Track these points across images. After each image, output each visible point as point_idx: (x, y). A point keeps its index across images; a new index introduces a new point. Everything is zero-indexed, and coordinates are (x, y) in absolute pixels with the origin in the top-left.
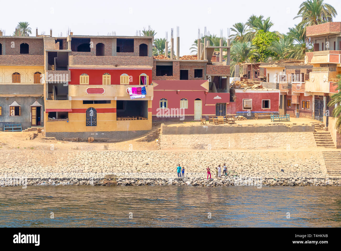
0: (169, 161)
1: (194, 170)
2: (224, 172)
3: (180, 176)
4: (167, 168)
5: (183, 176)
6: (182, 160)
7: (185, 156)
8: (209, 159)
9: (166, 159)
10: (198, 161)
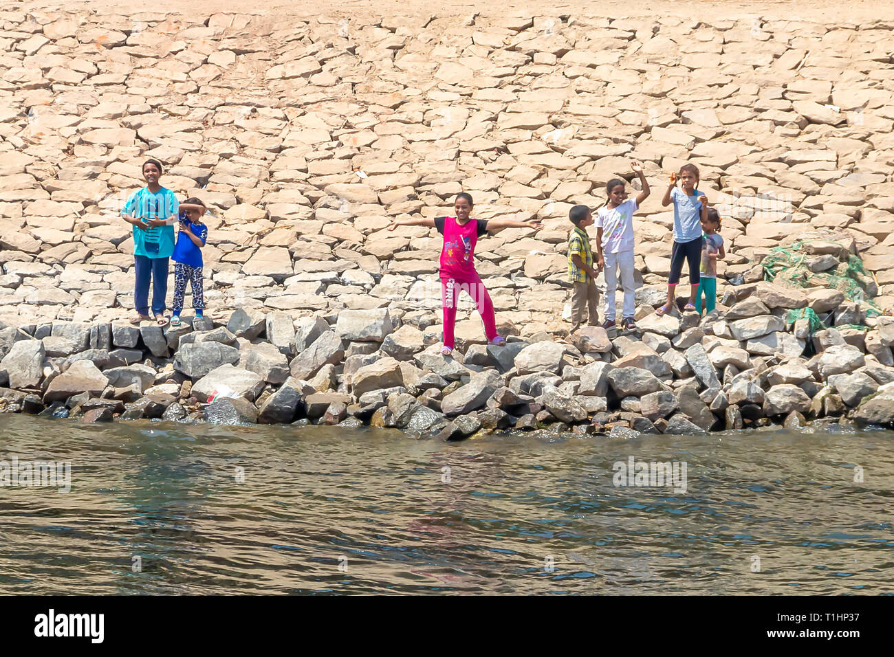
0: (135, 120)
1: (377, 243)
2: (686, 268)
3: (159, 307)
4: (67, 208)
5: (188, 312)
6: (293, 114)
7: (342, 64)
8: (625, 104)
9: (111, 103)
10: (478, 123)
